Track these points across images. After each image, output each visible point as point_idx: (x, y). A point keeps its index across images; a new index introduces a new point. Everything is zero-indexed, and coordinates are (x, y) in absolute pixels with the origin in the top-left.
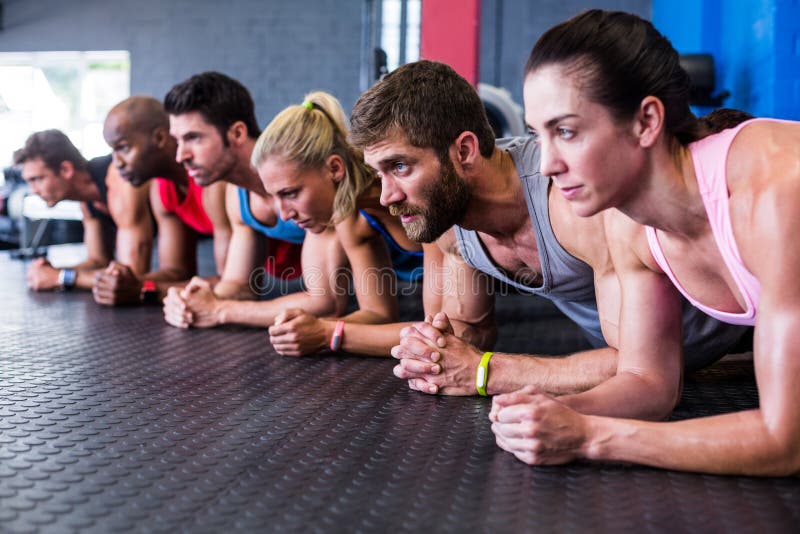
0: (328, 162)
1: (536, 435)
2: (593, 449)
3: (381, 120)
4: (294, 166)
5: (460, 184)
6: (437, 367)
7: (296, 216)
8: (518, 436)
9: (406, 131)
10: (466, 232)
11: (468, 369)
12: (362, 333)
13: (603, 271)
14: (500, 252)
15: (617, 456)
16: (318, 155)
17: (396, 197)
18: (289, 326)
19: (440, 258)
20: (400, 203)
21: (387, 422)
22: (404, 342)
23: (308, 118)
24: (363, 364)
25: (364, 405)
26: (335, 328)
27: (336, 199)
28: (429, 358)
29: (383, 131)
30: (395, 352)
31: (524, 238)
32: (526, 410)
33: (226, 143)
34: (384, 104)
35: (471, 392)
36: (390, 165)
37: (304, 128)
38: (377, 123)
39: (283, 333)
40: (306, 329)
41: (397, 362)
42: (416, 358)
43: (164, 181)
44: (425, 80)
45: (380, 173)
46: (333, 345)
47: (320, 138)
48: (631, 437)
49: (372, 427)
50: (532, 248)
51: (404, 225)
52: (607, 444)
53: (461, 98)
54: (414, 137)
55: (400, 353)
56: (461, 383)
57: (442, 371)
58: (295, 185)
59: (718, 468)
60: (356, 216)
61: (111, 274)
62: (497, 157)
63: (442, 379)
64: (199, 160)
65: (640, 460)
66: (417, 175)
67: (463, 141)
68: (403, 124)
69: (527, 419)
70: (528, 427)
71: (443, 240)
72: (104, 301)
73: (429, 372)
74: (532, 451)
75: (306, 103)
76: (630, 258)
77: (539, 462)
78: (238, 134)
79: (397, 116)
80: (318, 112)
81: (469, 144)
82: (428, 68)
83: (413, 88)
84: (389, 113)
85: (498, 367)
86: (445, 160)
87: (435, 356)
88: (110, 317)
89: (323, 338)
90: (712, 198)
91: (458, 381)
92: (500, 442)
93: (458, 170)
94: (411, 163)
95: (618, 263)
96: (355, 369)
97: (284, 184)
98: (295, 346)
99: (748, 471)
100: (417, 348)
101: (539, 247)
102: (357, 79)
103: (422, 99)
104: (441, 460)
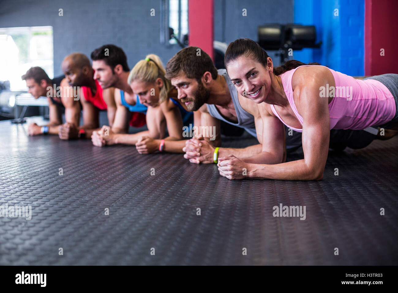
0: (157, 81)
1: (232, 170)
2: (251, 174)
3: (177, 69)
4: (144, 83)
5: (206, 90)
6: (199, 154)
7: (146, 102)
8: (226, 170)
9: (186, 73)
10: (210, 105)
11: (211, 154)
12: (171, 144)
13: (258, 116)
14: (224, 111)
15: (259, 176)
16: (153, 78)
17: (183, 96)
18: (144, 142)
19: (200, 115)
20: (185, 98)
21: (183, 171)
22: (187, 146)
23: (148, 65)
24: (172, 156)
25: (175, 167)
26: (161, 143)
27: (160, 94)
28: (196, 150)
29: (178, 73)
30: (184, 150)
31: (231, 106)
32: (228, 162)
33: (114, 73)
34: (178, 63)
35: (212, 162)
36: (181, 85)
37: (147, 69)
38: (176, 70)
39: (141, 145)
40: (150, 144)
41: (185, 153)
42: (192, 151)
43: (85, 88)
44: (191, 54)
45: (177, 87)
46: (161, 149)
47: (153, 72)
48: (263, 169)
49: (178, 172)
50: (234, 109)
51: (187, 105)
52: (255, 172)
53: (204, 60)
54: (188, 75)
55: (186, 150)
56: (209, 159)
57: (201, 155)
58: (145, 90)
59: (291, 178)
60: (168, 100)
61: (66, 127)
62: (219, 79)
63: (201, 158)
64: (102, 79)
65: (266, 177)
66: (191, 88)
67: (206, 75)
68: (184, 70)
69: (229, 164)
70: (229, 167)
71: (201, 109)
72: (64, 138)
73: (196, 156)
74: (231, 175)
75: (147, 59)
76: (265, 112)
77: (233, 179)
78: (118, 70)
79: (182, 68)
80: (152, 62)
81: (208, 76)
82: (192, 50)
83: (187, 58)
84: (179, 67)
85: (221, 152)
86: (200, 82)
87: (198, 150)
88: (66, 144)
89: (157, 146)
90: (288, 93)
91: (207, 159)
92: (221, 173)
93: (205, 85)
94: (188, 84)
95: (262, 114)
96: (169, 157)
97: (141, 90)
98: (146, 150)
99: (300, 179)
100: (192, 147)
101: (235, 108)
102: (159, 37)
103: (191, 61)
104: (202, 179)
